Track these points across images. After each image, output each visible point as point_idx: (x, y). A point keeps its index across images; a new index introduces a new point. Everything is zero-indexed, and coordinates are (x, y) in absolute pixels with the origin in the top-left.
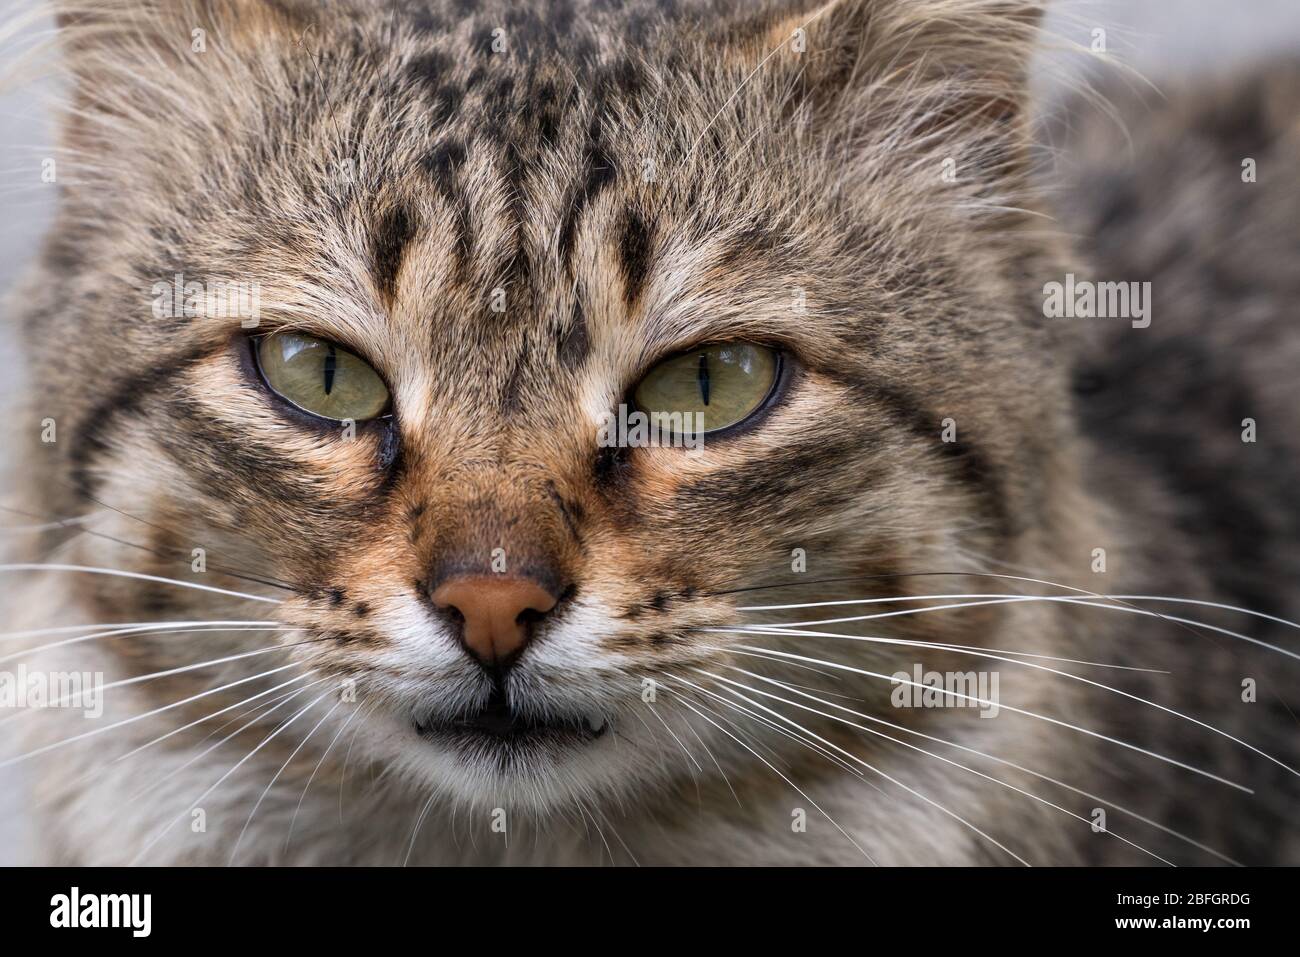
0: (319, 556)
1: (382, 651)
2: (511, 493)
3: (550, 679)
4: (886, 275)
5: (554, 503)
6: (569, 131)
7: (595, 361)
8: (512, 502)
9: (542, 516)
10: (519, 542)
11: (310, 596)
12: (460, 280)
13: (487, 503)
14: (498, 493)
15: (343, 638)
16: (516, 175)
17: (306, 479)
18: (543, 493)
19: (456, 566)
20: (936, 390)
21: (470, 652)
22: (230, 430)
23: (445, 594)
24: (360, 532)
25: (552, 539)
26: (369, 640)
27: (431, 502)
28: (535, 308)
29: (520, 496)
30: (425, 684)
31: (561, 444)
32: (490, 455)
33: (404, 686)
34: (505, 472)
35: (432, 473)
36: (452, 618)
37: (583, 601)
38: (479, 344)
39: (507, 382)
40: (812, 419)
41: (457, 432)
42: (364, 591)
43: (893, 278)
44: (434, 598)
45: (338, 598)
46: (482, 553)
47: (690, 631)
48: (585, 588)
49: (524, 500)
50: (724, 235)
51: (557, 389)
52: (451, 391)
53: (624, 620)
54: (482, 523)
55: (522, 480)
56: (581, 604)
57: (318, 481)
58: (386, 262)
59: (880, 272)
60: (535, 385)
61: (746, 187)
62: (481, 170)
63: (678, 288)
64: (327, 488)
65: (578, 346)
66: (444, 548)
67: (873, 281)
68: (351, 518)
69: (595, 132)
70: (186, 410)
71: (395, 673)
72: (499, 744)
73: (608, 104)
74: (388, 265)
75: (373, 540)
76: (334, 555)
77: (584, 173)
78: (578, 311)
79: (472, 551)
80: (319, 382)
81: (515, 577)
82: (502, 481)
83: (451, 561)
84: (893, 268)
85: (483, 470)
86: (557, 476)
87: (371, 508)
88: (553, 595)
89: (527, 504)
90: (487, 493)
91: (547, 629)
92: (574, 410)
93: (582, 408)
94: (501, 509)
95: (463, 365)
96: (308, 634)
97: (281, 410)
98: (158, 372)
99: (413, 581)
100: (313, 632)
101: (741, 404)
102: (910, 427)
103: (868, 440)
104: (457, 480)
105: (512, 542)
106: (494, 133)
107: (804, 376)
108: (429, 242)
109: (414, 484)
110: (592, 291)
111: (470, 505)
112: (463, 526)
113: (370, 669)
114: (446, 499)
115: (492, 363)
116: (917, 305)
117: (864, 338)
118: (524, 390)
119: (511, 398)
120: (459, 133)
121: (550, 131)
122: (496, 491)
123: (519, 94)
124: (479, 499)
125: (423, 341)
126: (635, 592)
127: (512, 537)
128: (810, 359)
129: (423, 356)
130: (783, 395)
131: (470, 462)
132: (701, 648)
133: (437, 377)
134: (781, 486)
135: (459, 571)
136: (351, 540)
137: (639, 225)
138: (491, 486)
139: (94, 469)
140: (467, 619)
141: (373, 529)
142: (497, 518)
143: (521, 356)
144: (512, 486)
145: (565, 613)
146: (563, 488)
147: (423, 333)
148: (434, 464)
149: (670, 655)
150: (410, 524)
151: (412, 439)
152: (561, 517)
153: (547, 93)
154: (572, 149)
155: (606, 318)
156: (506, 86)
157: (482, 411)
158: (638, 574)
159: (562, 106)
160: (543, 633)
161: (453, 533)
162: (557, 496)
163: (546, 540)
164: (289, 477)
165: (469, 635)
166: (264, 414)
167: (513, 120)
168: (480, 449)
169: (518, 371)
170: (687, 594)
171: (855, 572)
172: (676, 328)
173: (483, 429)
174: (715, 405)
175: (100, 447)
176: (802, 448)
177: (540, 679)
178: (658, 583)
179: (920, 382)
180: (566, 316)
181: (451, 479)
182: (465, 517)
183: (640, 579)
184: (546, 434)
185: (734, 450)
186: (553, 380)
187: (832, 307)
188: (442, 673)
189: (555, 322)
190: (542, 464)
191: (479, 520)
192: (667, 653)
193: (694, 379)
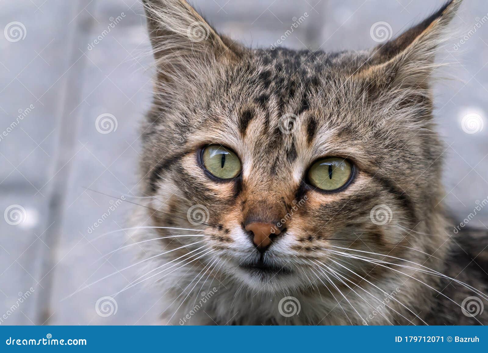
0: (216, 215)
1: (231, 244)
2: (271, 199)
3: (276, 255)
4: (385, 144)
5: (283, 204)
6: (298, 94)
7: (298, 160)
8: (271, 202)
9: (279, 207)
10: (272, 214)
11: (213, 227)
12: (264, 133)
13: (264, 202)
14: (268, 199)
15: (221, 239)
16: (281, 106)
17: (212, 194)
18: (280, 200)
19: (253, 219)
20: (397, 180)
21: (255, 245)
22: (192, 178)
23: (249, 227)
24: (228, 208)
25: (281, 214)
26: (228, 240)
27: (248, 200)
28: (281, 143)
29: (274, 201)
30: (242, 254)
31: (286, 187)
32: (266, 188)
33: (236, 254)
34: (270, 193)
35: (249, 191)
36: (251, 234)
37: (288, 233)
38: (266, 154)
39: (272, 166)
40: (361, 187)
41: (258, 180)
42: (228, 226)
43: (387, 145)
44: (246, 228)
45: (221, 227)
46: (261, 216)
47: (318, 248)
48: (289, 229)
49: (275, 202)
50: (338, 127)
51: (286, 169)
52: (258, 167)
53: (299, 242)
54: (262, 208)
55: (275, 196)
56: (287, 234)
57: (215, 194)
58: (244, 124)
59: (383, 143)
60: (280, 167)
61: (346, 115)
62: (273, 103)
63: (324, 141)
64: (218, 196)
65: (293, 155)
66: (250, 213)
67: (381, 146)
68: (225, 204)
69: (305, 95)
70: (181, 171)
71: (234, 250)
72: (262, 272)
73: (309, 88)
74: (244, 126)
75: (231, 210)
76: (219, 214)
77: (300, 106)
78: (293, 144)
79: (258, 215)
80: (220, 164)
81: (270, 224)
82: (269, 196)
83: (252, 218)
84: (387, 142)
85: (264, 192)
86: (285, 196)
87: (231, 202)
88: (280, 230)
89: (276, 203)
90: (265, 199)
91: (277, 240)
92: (291, 176)
93: (293, 176)
94: (268, 204)
95: (262, 159)
96: (212, 237)
97: (207, 175)
98: (175, 158)
99: (240, 223)
100: (213, 237)
101: (341, 179)
102: (389, 190)
103: (376, 195)
104: (256, 194)
105: (270, 214)
106: (278, 93)
107: (359, 173)
108: (257, 120)
109: (244, 194)
110: (297, 139)
111: (259, 202)
112: (257, 207)
113: (228, 249)
114: (253, 199)
115: (269, 160)
116: (394, 153)
117: (377, 163)
118: (277, 168)
119: (273, 170)
120: (267, 92)
121: (292, 94)
122: (267, 199)
123: (286, 82)
124: (262, 200)
125: (252, 149)
126: (304, 234)
127: (270, 212)
128: (361, 167)
129: (251, 154)
130: (353, 180)
131: (261, 190)
132: (320, 254)
133: (254, 162)
134: (351, 208)
135: (254, 220)
136: (225, 210)
137: (314, 121)
138: (266, 197)
139: (156, 184)
140: (255, 235)
141: (232, 207)
142: (267, 206)
143: (277, 158)
144: (272, 197)
145: (283, 236)
146: (286, 200)
147: (252, 146)
148: (250, 189)
149: (311, 254)
150: (242, 206)
151: (245, 181)
152: (285, 208)
153: (293, 83)
154: (298, 99)
155: (301, 147)
156: (282, 80)
157: (265, 174)
158: (305, 229)
159: (296, 87)
160: (276, 241)
161: (254, 210)
162: (284, 202)
163: (280, 214)
164: (207, 193)
165: (255, 240)
166: (202, 175)
167: (283, 90)
168: (264, 186)
169: (276, 163)
170: (319, 238)
171: (368, 234)
172: (321, 151)
173: (265, 180)
174: (333, 179)
175: (159, 178)
176: (358, 196)
177: (273, 255)
178: (310, 233)
179: (392, 177)
180: (289, 146)
181: (255, 194)
182: (257, 205)
183: (306, 231)
184: (282, 183)
185: (338, 196)
186: (285, 165)
187: (368, 152)
188: (247, 251)
189: (286, 148)
190: (281, 192)
191: (261, 207)
192: (310, 254)
193: (327, 171)
